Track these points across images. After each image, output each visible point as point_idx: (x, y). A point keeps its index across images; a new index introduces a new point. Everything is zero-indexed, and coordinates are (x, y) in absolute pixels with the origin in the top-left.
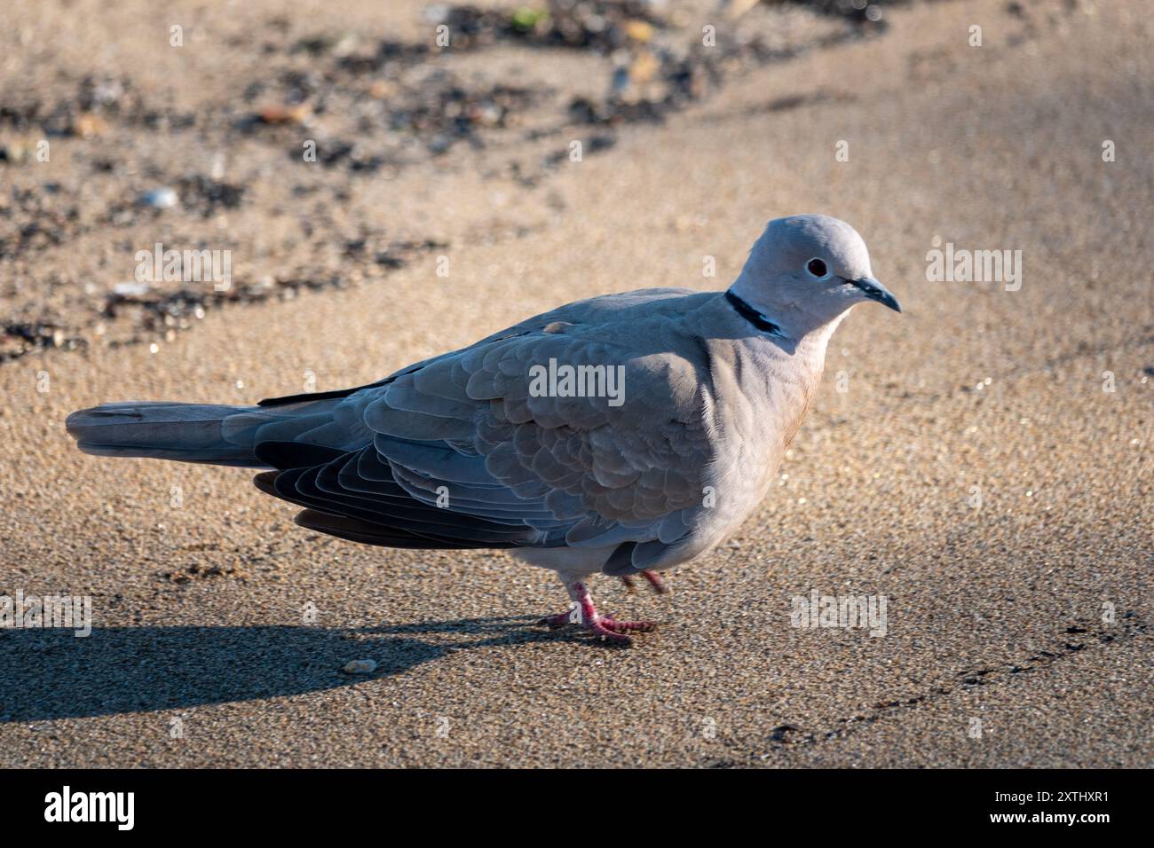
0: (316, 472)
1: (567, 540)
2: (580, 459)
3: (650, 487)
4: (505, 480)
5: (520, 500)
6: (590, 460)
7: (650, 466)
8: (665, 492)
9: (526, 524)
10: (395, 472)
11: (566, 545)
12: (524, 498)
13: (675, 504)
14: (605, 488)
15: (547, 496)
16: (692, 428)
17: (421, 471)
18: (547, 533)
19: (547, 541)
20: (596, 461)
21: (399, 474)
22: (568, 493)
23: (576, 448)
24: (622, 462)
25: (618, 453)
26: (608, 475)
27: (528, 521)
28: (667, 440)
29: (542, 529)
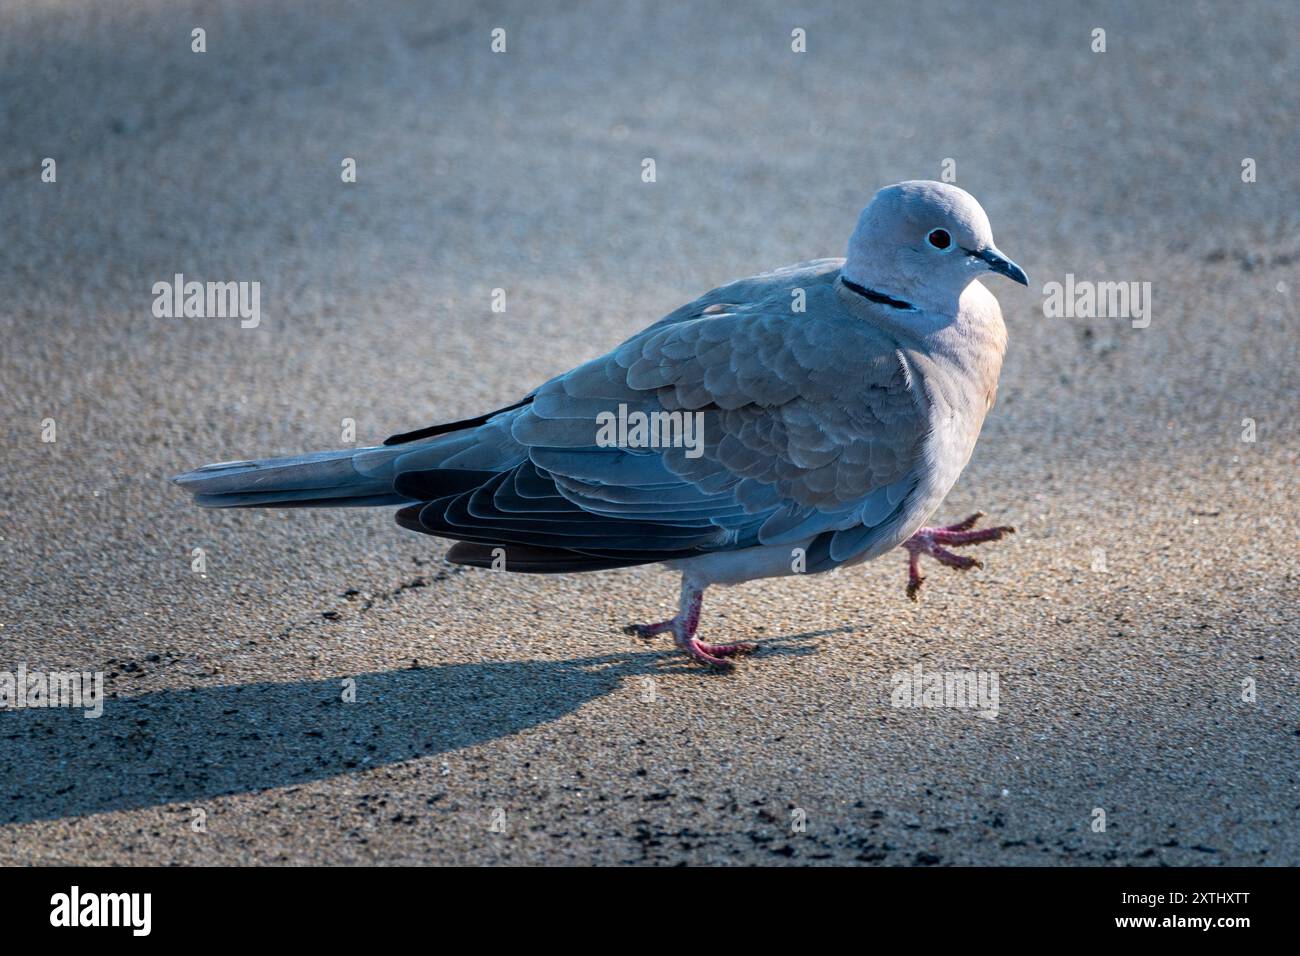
0: (467, 498)
1: (759, 538)
2: (772, 441)
3: (855, 462)
4: (687, 477)
5: (706, 497)
6: (784, 441)
7: (853, 439)
8: (871, 466)
9: (714, 523)
10: (561, 486)
11: (758, 544)
12: (711, 494)
13: (881, 479)
14: (804, 471)
15: (736, 487)
16: (894, 392)
17: (590, 480)
18: (737, 531)
19: (739, 541)
20: (791, 441)
21: (564, 486)
22: (760, 481)
23: (766, 431)
24: (821, 437)
25: (814, 427)
26: (807, 454)
27: (716, 520)
28: (869, 408)
29: (730, 528)
